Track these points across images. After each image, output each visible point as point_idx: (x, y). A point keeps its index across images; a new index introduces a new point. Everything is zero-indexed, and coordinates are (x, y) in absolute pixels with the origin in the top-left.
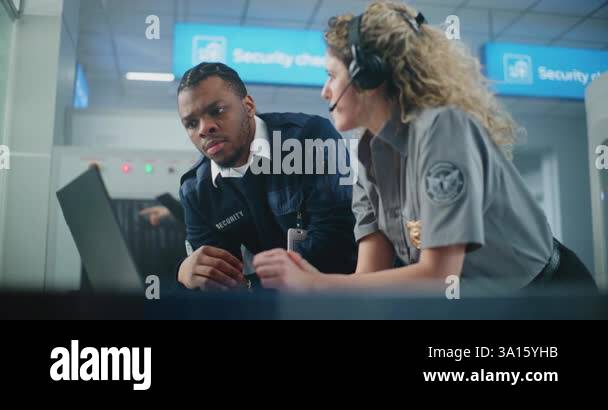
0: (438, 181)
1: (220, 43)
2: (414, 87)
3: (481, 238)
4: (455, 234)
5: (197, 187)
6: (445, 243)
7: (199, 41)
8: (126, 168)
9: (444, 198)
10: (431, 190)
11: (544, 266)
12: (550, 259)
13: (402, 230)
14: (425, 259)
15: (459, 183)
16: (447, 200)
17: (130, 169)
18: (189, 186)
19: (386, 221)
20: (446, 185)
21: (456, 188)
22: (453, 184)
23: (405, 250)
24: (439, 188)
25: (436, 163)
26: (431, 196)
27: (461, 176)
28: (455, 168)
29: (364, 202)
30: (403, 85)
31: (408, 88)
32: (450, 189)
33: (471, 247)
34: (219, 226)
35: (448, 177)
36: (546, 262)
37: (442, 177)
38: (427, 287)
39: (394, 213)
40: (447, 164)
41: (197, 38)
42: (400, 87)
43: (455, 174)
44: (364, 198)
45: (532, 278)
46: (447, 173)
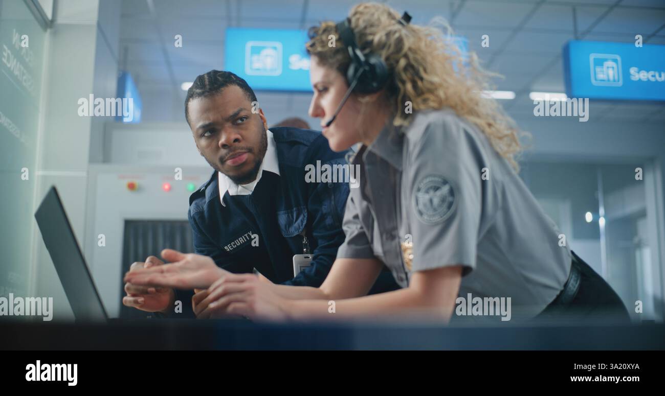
0: (427, 197)
1: (275, 48)
2: (415, 86)
3: (472, 261)
4: (443, 256)
5: (205, 207)
6: (434, 265)
7: (253, 48)
8: (167, 187)
9: (434, 215)
10: (421, 207)
11: (558, 293)
12: (566, 285)
13: (399, 252)
14: (415, 283)
15: (450, 199)
16: (437, 219)
17: (170, 189)
18: (197, 206)
19: (383, 245)
20: (436, 201)
21: (446, 205)
22: (443, 200)
23: (404, 276)
24: (428, 204)
25: (426, 177)
26: (421, 213)
27: (452, 192)
28: (445, 182)
29: (356, 221)
30: (404, 82)
31: (409, 86)
32: (440, 206)
33: (465, 271)
34: (228, 248)
35: (439, 193)
36: (562, 288)
37: (432, 193)
38: (418, 317)
39: (391, 234)
40: (436, 179)
41: (250, 44)
42: (400, 85)
43: (445, 189)
44: (356, 217)
45: (544, 307)
46: (436, 189)
